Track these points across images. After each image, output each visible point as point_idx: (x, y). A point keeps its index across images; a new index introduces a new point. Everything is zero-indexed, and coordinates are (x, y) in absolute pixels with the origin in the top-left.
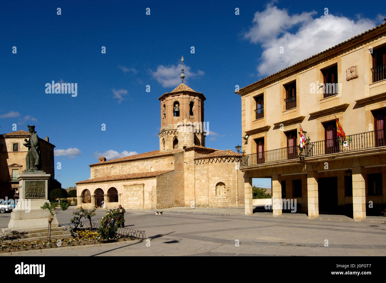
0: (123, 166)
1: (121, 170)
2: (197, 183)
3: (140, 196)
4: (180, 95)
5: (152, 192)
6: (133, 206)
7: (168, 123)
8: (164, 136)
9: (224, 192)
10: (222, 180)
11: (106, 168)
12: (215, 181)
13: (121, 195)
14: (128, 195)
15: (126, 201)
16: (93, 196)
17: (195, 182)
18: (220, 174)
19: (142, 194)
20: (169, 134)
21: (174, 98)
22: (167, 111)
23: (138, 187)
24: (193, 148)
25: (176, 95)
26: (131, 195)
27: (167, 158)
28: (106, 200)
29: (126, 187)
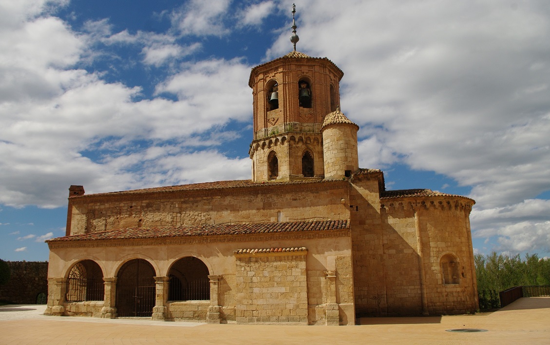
0: (184, 206)
2: (390, 255)
3: (295, 284)
4: (314, 65)
5: (336, 273)
6: (269, 312)
7: (287, 119)
8: (276, 145)
9: (452, 277)
10: (450, 249)
11: (126, 208)
12: (438, 251)
13: (220, 279)
14: (252, 279)
15: (245, 298)
16: (112, 282)
17: (384, 253)
18: (447, 236)
19: (304, 278)
20: (292, 142)
21: (300, 69)
22: (286, 94)
23: (286, 258)
24: (376, 175)
25: (305, 64)
26: (263, 280)
27: (328, 191)
28: (163, 295)
29: (242, 256)
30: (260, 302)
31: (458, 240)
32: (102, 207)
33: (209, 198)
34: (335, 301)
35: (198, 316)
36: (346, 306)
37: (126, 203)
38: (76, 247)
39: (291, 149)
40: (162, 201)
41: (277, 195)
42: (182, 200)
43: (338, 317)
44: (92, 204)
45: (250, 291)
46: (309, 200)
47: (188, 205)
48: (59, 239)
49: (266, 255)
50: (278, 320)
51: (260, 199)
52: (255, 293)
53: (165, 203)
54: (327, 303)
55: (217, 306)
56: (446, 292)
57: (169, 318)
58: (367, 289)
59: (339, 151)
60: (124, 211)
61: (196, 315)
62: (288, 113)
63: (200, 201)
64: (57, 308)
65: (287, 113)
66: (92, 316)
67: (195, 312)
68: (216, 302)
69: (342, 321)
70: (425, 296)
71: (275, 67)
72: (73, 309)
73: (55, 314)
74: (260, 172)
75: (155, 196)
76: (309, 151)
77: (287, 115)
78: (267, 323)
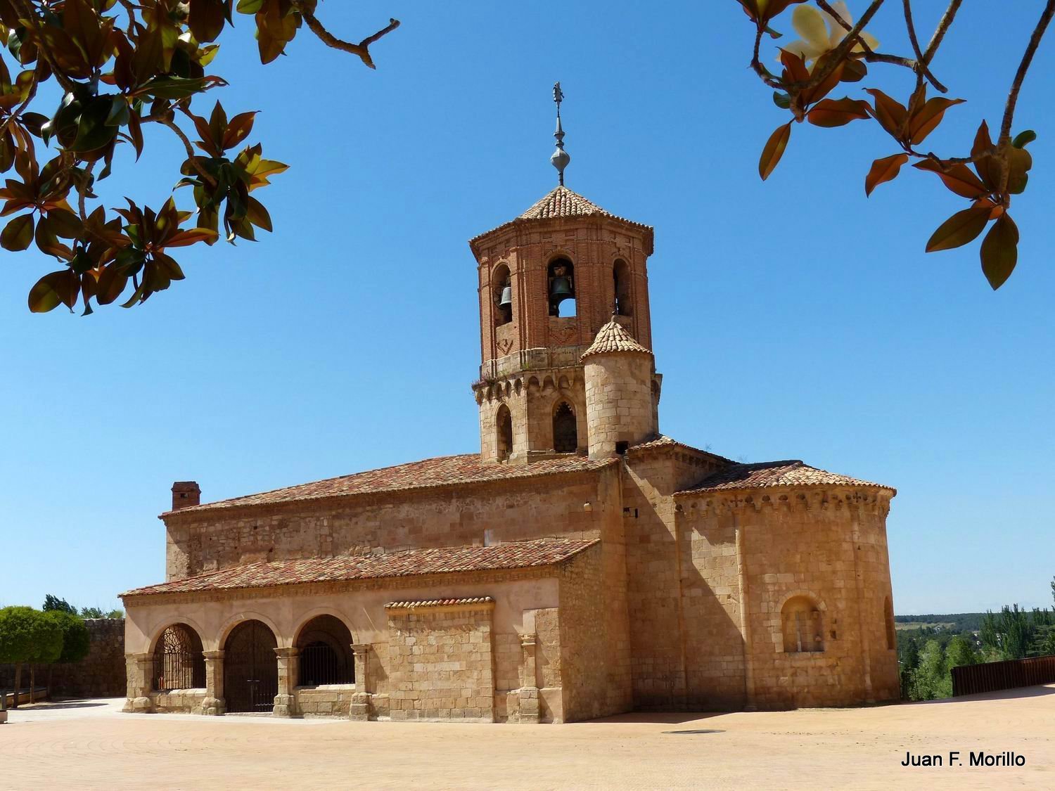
0: (337, 523)
1: (329, 539)
2: (692, 599)
3: (473, 657)
4: (577, 229)
5: (536, 638)
6: (437, 702)
7: (525, 343)
8: (508, 395)
9: (814, 640)
10: (804, 586)
11: (248, 530)
12: (778, 591)
13: (368, 650)
14: (411, 649)
15: (402, 680)
16: (215, 658)
17: (683, 596)
18: (799, 561)
19: (487, 646)
20: (533, 388)
21: (550, 240)
22: (523, 293)
23: (461, 616)
24: (666, 450)
25: (558, 228)
26: (427, 650)
27: (565, 489)
28: (288, 677)
29: (397, 612)
30: (424, 686)
31: (824, 567)
32: (212, 529)
33: (375, 507)
34: (534, 683)
35: (339, 710)
36: (551, 692)
37: (248, 522)
38: (162, 603)
39: (531, 402)
40: (302, 515)
41: (483, 499)
42: (334, 513)
43: (537, 710)
44: (195, 525)
45: (409, 668)
46: (533, 506)
47: (343, 522)
48: (137, 592)
49: (431, 610)
50: (450, 715)
51: (455, 508)
52: (417, 672)
53: (307, 520)
54: (525, 688)
55: (364, 694)
56: (792, 667)
57: (299, 714)
58: (653, 662)
59: (606, 406)
60: (245, 535)
61: (336, 708)
62: (527, 332)
63: (361, 513)
64: (140, 700)
65: (525, 332)
66: (190, 712)
67: (334, 704)
68: (363, 687)
69: (543, 715)
70: (750, 674)
71: (504, 238)
72: (164, 703)
73: (138, 710)
74: (485, 445)
75: (291, 507)
76: (568, 402)
77: (525, 335)
78: (434, 720)
